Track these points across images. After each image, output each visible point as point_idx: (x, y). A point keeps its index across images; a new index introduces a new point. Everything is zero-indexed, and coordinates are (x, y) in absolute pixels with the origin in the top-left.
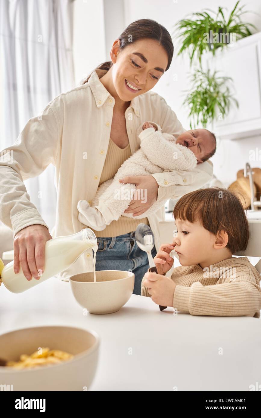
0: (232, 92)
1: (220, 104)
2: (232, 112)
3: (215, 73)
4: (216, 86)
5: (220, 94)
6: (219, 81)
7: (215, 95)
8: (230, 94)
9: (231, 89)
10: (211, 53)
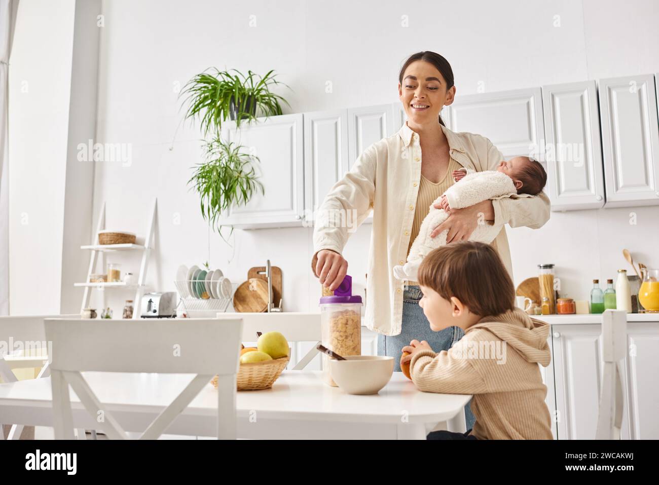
0: (258, 174)
1: (241, 185)
2: (256, 198)
3: (238, 148)
4: (238, 163)
5: (243, 175)
6: (242, 159)
7: (236, 174)
8: (256, 176)
9: (257, 170)
10: (234, 123)
